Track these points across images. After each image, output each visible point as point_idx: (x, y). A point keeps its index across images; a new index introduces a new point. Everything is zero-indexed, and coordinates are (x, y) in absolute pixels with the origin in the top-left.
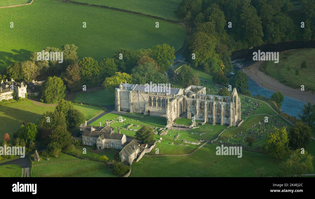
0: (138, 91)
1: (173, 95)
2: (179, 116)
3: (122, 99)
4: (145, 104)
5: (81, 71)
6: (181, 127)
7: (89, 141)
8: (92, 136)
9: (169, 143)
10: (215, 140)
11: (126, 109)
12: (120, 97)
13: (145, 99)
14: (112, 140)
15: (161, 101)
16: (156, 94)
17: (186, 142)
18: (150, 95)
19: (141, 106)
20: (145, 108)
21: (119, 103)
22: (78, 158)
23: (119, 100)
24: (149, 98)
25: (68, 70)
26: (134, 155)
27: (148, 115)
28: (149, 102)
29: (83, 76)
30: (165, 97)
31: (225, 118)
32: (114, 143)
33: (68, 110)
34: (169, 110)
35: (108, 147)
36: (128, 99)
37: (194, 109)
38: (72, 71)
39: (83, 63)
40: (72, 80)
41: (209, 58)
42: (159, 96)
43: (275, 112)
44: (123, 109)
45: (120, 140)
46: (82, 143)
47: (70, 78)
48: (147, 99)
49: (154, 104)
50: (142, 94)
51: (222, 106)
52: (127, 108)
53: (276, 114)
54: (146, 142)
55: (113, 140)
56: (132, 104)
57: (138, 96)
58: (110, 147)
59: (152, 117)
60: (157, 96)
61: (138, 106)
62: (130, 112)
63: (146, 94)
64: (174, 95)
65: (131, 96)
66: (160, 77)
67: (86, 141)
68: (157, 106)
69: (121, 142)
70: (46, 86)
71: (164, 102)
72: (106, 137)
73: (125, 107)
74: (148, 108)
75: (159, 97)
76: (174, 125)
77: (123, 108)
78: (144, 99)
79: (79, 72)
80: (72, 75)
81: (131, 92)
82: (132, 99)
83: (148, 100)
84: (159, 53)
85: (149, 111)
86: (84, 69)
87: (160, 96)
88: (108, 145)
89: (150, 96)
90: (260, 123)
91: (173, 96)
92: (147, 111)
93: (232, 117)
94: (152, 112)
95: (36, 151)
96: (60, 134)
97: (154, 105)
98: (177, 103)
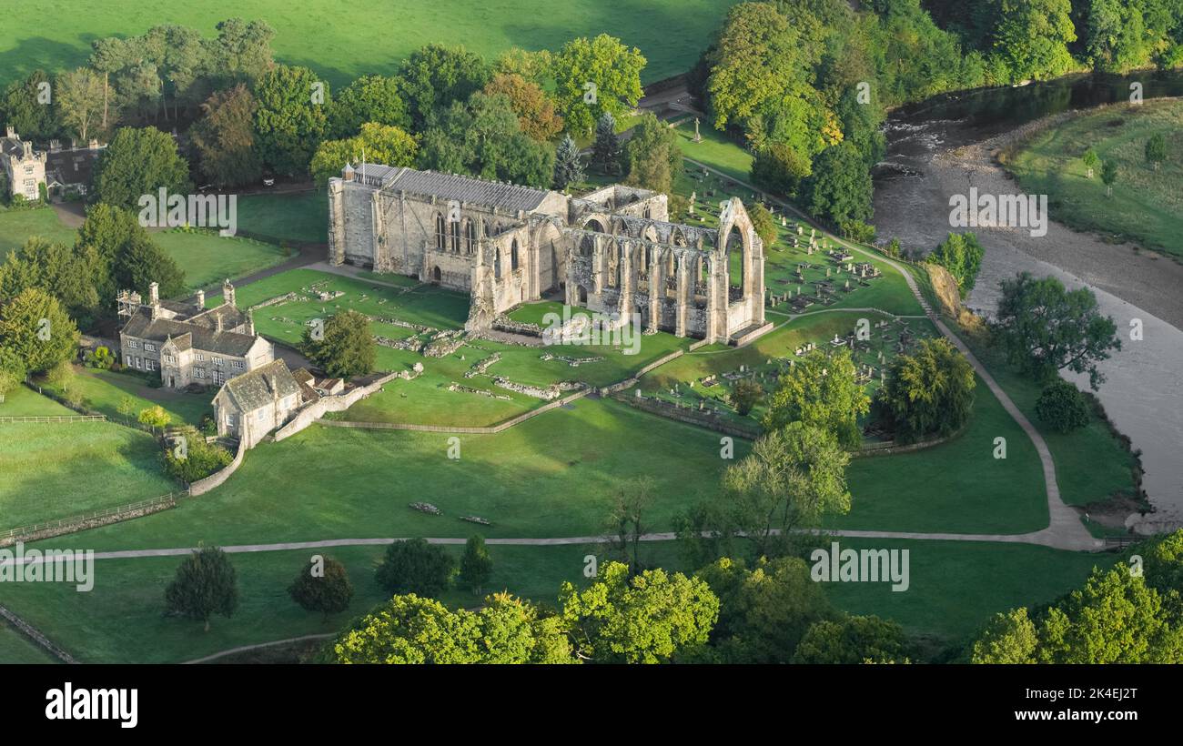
0: (400, 193)
1: (517, 212)
2: (537, 293)
3: (352, 219)
4: (424, 242)
5: (255, 116)
6: (523, 333)
7: (143, 355)
8: (153, 338)
9: (440, 385)
10: (620, 387)
11: (364, 257)
12: (342, 212)
13: (424, 222)
14: (216, 354)
16: (461, 208)
17: (507, 386)
18: (442, 210)
19: (411, 250)
20: (423, 257)
21: (340, 236)
22: (74, 409)
23: (340, 222)
24: (437, 219)
25: (209, 106)
26: (271, 414)
27: (434, 285)
28: (439, 236)
29: (262, 132)
30: (490, 217)
31: (694, 312)
32: (220, 369)
34: (483, 264)
35: (202, 382)
36: (367, 221)
37: (587, 268)
38: (221, 112)
39: (268, 87)
40: (220, 147)
43: (924, 305)
44: (355, 256)
45: (240, 358)
46: (121, 362)
47: (213, 137)
48: (430, 226)
49: (453, 243)
50: (413, 204)
51: (682, 262)
52: (367, 253)
53: (924, 312)
55: (220, 355)
56: (380, 240)
57: (401, 209)
58: (210, 382)
59: (447, 291)
61: (402, 249)
62: (374, 271)
63: (428, 205)
64: (521, 212)
65: (375, 208)
67: (133, 355)
68: (462, 253)
69: (244, 365)
70: (106, 159)
72: (197, 345)
73: (358, 250)
74: (434, 258)
75: (469, 220)
76: (497, 324)
77: (353, 253)
78: (419, 222)
79: (250, 117)
80: (221, 127)
81: (377, 194)
82: (380, 222)
83: (435, 228)
84: (576, 70)
85: (437, 269)
86: (268, 107)
88: (202, 372)
89: (440, 214)
90: (837, 340)
91: (516, 217)
92: (433, 270)
93: (718, 310)
94: (449, 274)
97: (453, 248)
98: (531, 243)
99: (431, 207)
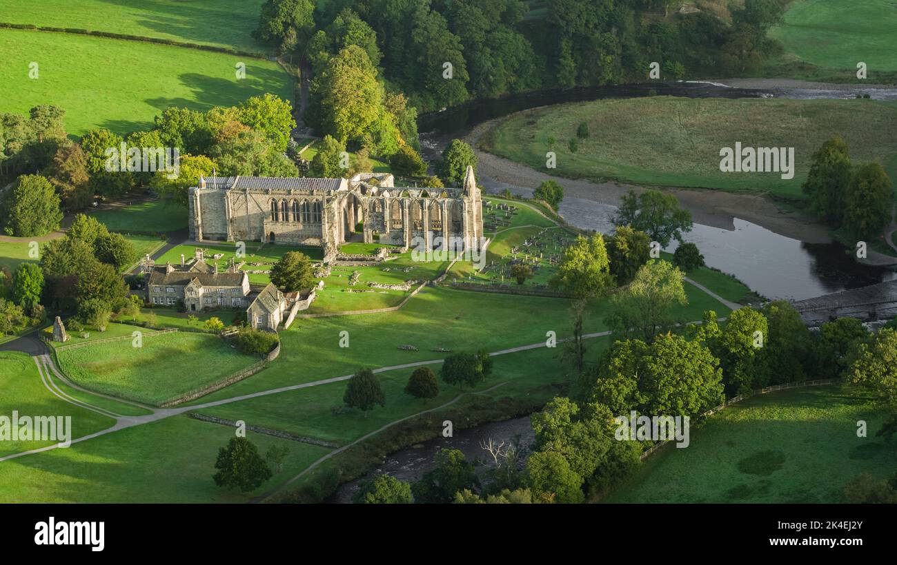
0: (244, 190)
1: (329, 192)
2: (343, 239)
3: (207, 211)
4: (263, 218)
5: (89, 162)
6: (357, 260)
7: (165, 296)
8: (172, 284)
9: (343, 291)
10: (440, 279)
11: (217, 233)
12: (201, 208)
13: (262, 207)
14: (220, 287)
15: (301, 208)
16: (290, 194)
17: (379, 286)
18: (275, 197)
19: (253, 224)
20: (263, 228)
21: (200, 222)
22: (152, 328)
23: (199, 214)
24: (272, 203)
25: (60, 159)
26: (278, 314)
27: (272, 244)
28: (273, 213)
29: (95, 171)
30: (311, 197)
31: (453, 235)
32: (224, 296)
33: (95, 236)
34: (328, 222)
35: (211, 306)
36: (223, 210)
37: (379, 219)
38: (69, 161)
39: (92, 143)
40: (72, 183)
41: (373, 123)
42: (296, 197)
43: (553, 221)
44: (210, 234)
45: (238, 287)
46: (148, 302)
47: (66, 177)
48: (267, 208)
49: (283, 216)
50: (254, 196)
51: (445, 206)
52: (220, 230)
53: (555, 225)
54: (298, 286)
55: (223, 287)
56: (231, 221)
57: (246, 200)
58: (216, 305)
59: (281, 246)
60: (291, 197)
61: (247, 224)
62: (228, 241)
63: (266, 196)
64: (332, 191)
65: (228, 201)
66: (282, 162)
67: (158, 296)
68: (291, 222)
69: (241, 290)
70: (18, 197)
71: (308, 211)
72: (204, 283)
73: (216, 229)
74: (269, 227)
75: (295, 200)
76: (339, 257)
77: (208, 232)
78: (259, 206)
79: (85, 163)
80: (71, 171)
81: (228, 193)
82: (230, 210)
83: (270, 209)
84: (259, 116)
85: (272, 234)
86: (95, 156)
87: (298, 197)
88: (209, 300)
89: (273, 199)
90: (526, 243)
91: (329, 195)
92: (269, 234)
93: (469, 232)
94: (281, 235)
95: (59, 318)
96: (102, 281)
97: (283, 220)
98: (339, 208)
99: (267, 196)
